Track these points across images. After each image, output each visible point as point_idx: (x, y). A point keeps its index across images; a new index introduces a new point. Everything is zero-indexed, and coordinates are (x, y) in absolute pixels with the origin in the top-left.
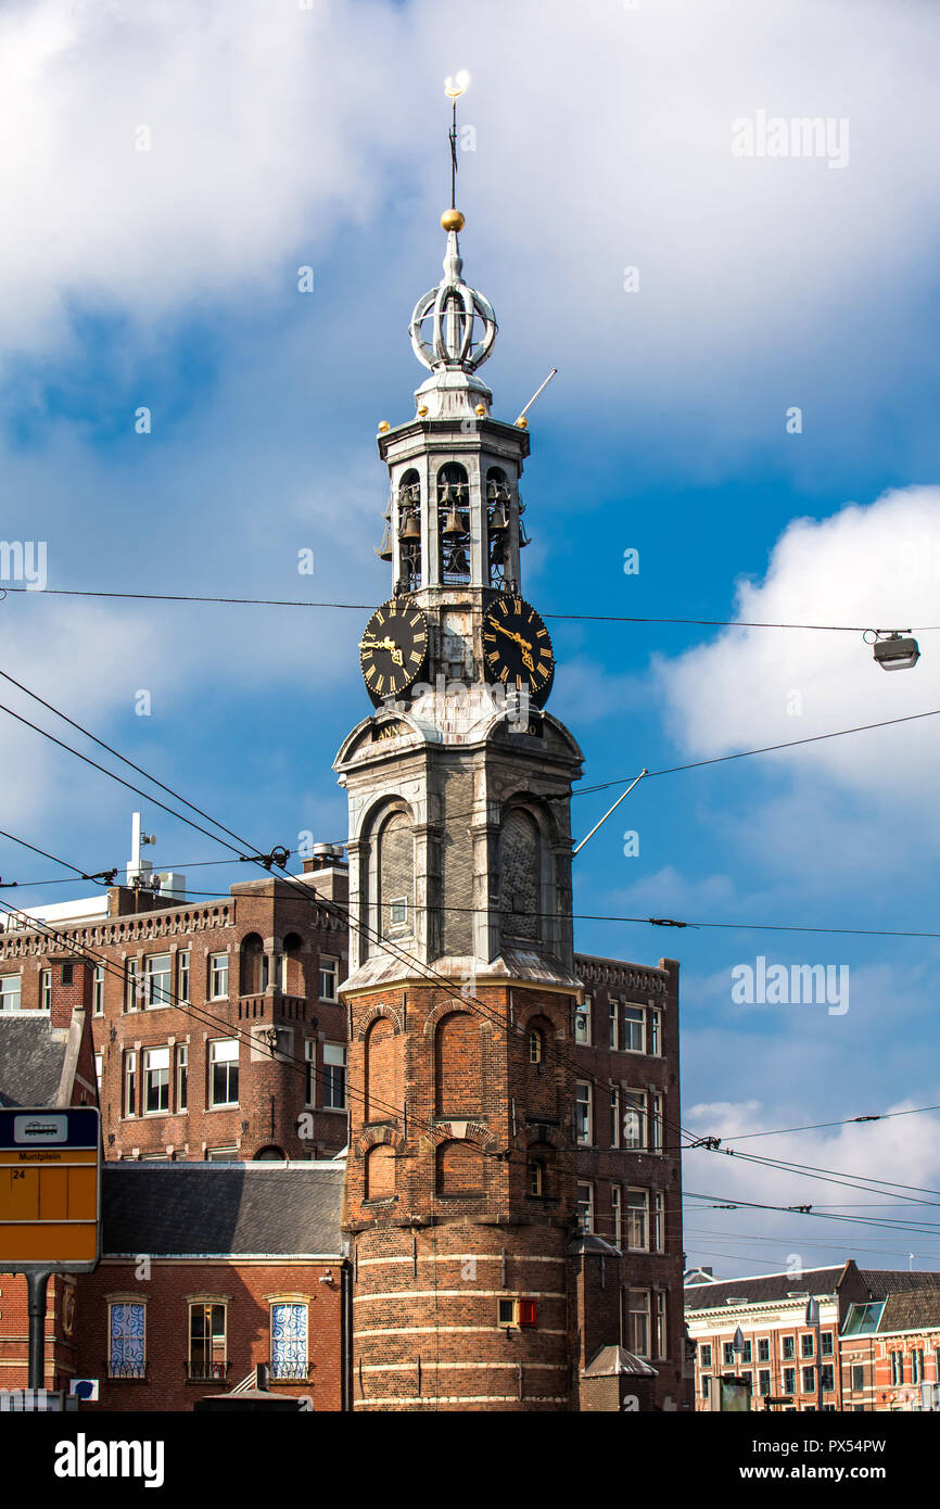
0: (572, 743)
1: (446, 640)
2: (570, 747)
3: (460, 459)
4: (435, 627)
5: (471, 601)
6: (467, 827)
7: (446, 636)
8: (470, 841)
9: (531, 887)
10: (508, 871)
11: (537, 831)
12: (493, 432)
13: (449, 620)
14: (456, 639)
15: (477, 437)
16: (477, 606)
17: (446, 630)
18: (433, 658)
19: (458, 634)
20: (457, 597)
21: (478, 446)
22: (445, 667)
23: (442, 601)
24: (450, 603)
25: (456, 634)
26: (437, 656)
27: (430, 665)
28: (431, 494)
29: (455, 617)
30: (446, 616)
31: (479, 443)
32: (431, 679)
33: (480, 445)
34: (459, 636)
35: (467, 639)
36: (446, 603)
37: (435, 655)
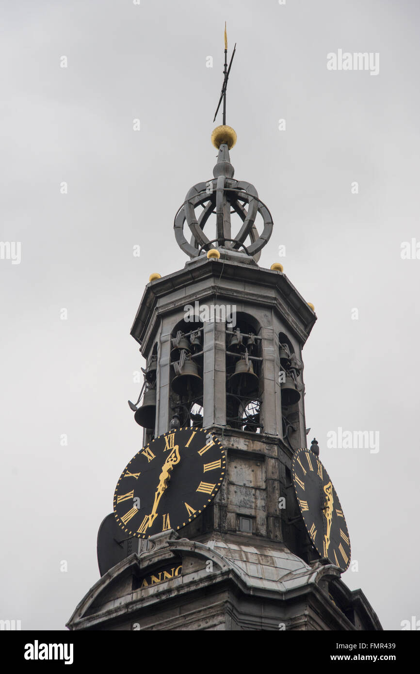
1: (233, 489)
3: (252, 312)
5: (265, 451)
7: (233, 484)
12: (286, 299)
13: (236, 467)
14: (245, 489)
15: (272, 294)
16: (272, 458)
17: (233, 478)
18: (218, 503)
19: (247, 485)
20: (247, 443)
21: (273, 302)
22: (232, 518)
23: (230, 444)
24: (239, 448)
25: (245, 485)
26: (223, 501)
27: (215, 510)
28: (218, 337)
29: (243, 466)
30: (233, 463)
31: (275, 299)
32: (216, 525)
33: (275, 302)
34: (249, 487)
35: (258, 491)
36: (235, 447)
37: (220, 500)
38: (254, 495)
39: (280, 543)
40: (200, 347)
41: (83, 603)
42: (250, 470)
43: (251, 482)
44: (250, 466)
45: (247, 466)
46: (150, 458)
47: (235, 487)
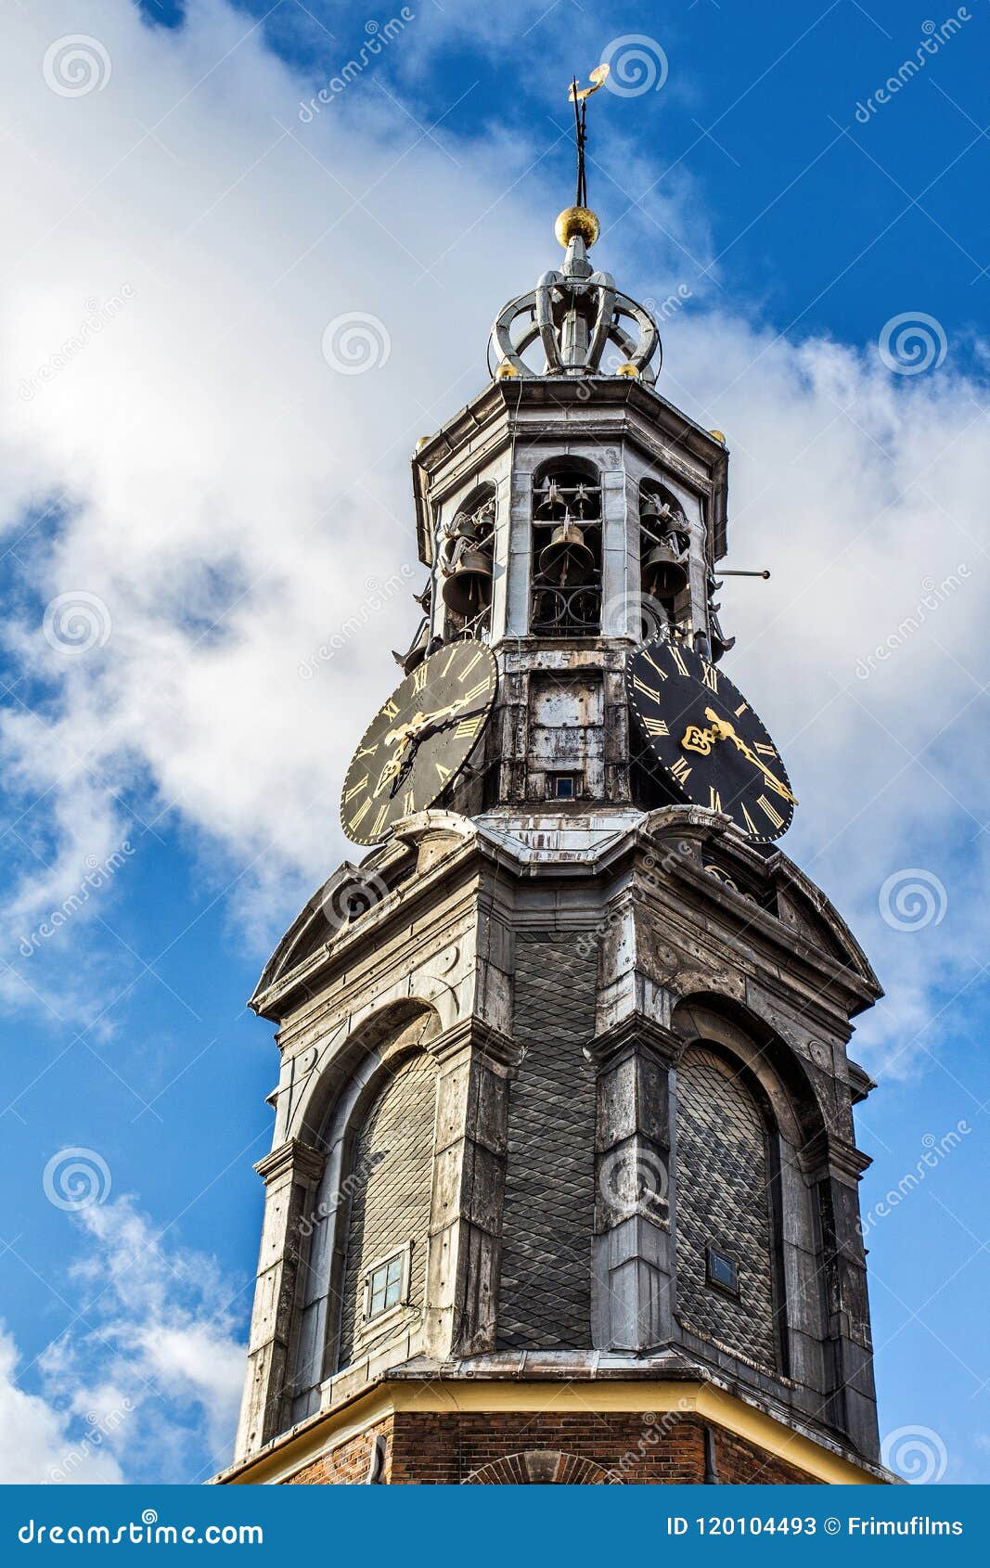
0: (847, 946)
1: (541, 735)
2: (844, 957)
3: (582, 451)
4: (516, 707)
5: (603, 663)
6: (583, 1044)
7: (542, 727)
8: (590, 1076)
9: (755, 1245)
10: (693, 1182)
11: (769, 1126)
12: (653, 423)
13: (548, 701)
14: (564, 732)
15: (620, 415)
16: (615, 672)
17: (543, 718)
18: (509, 759)
19: (569, 725)
20: (569, 657)
21: (621, 427)
22: (538, 781)
23: (534, 664)
24: (552, 667)
25: (565, 724)
26: (518, 755)
27: (502, 772)
28: (518, 502)
29: (563, 695)
30: (543, 694)
31: (624, 422)
32: (503, 795)
33: (626, 427)
34: (573, 727)
35: (590, 732)
36: (544, 667)
37: (513, 754)
38: (582, 738)
39: (625, 804)
40: (489, 528)
41: (274, 963)
42: (577, 700)
43: (577, 718)
44: (575, 695)
45: (570, 695)
46: (393, 715)
47: (546, 731)
